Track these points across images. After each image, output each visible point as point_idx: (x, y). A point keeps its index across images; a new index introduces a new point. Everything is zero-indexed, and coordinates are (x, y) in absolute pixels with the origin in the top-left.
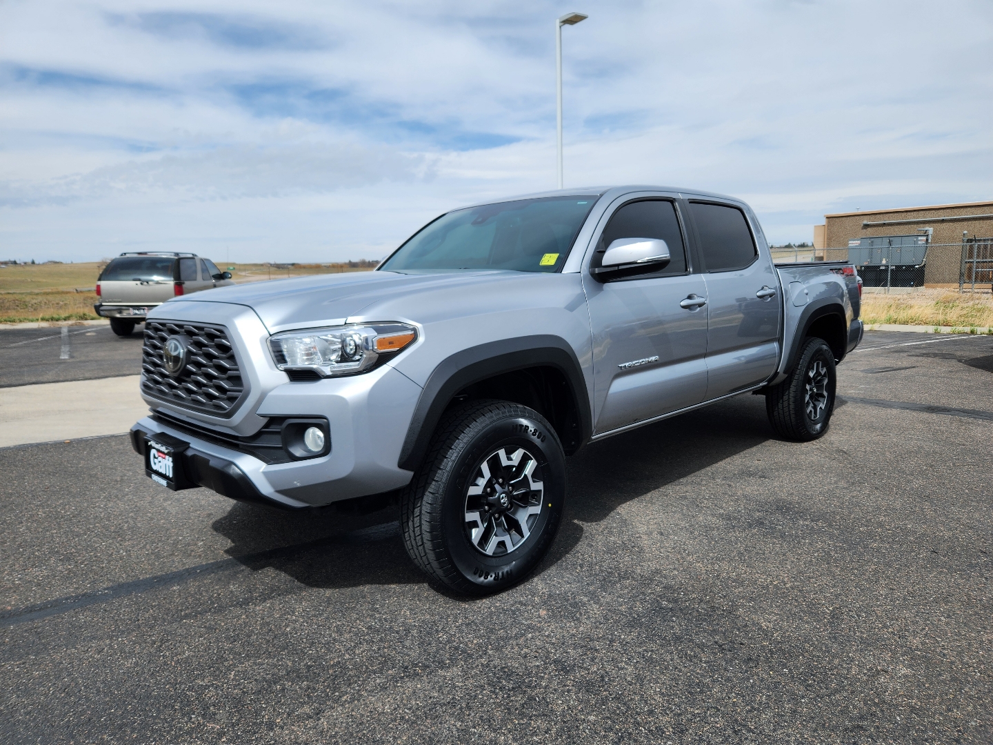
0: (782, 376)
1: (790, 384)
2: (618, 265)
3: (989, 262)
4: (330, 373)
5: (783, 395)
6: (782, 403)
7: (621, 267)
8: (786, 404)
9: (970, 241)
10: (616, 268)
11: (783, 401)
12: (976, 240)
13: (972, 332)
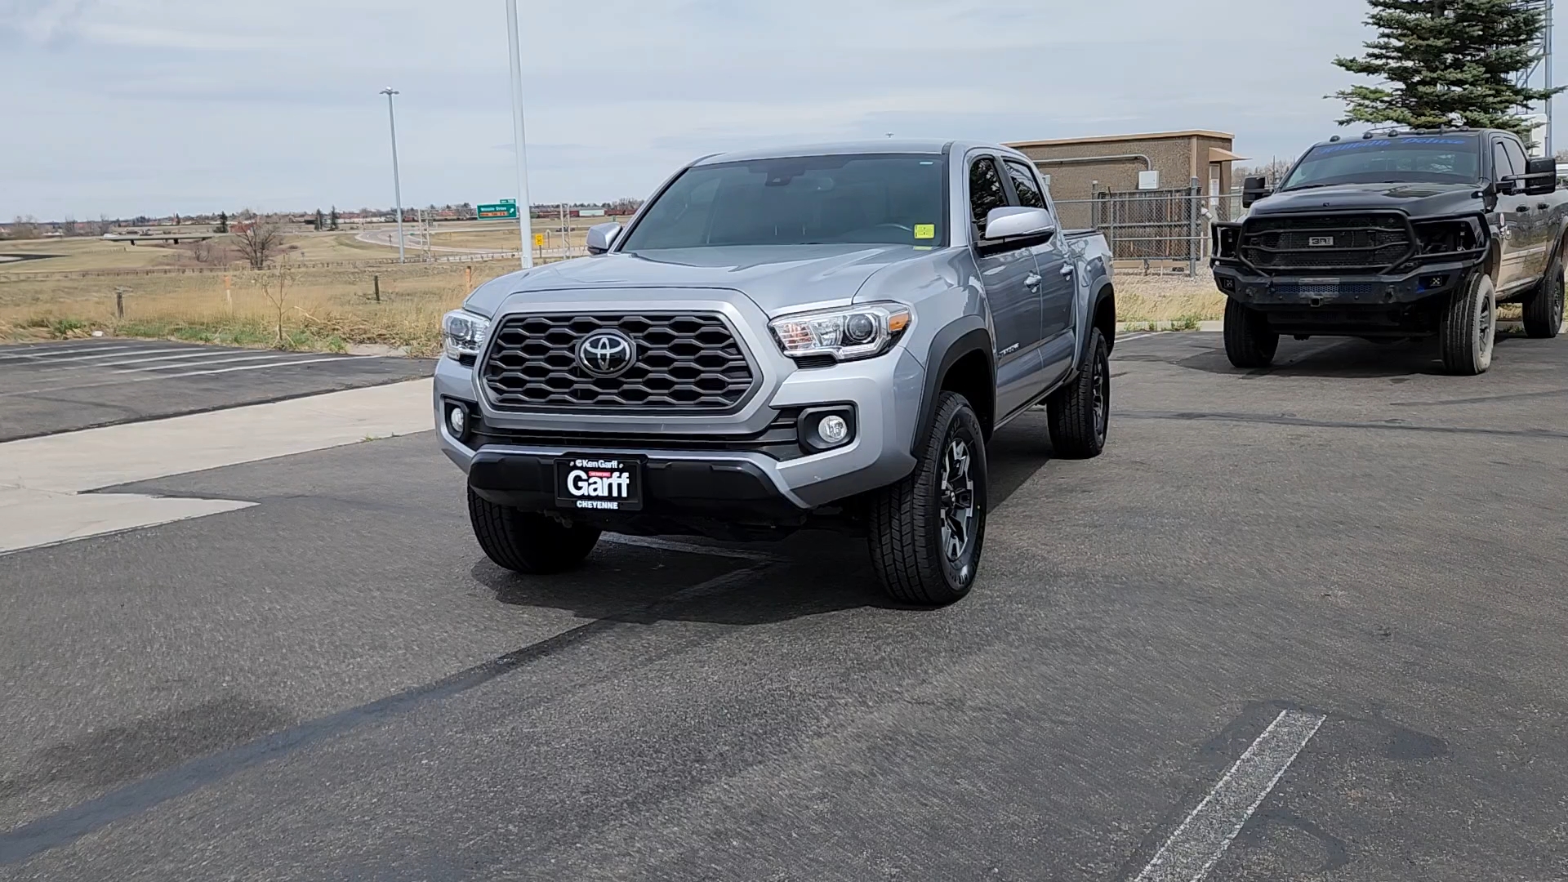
0: (1076, 373)
1: (1078, 385)
2: (1004, 238)
3: (1129, 227)
4: (843, 358)
5: (1071, 399)
6: (1070, 409)
7: (1007, 240)
8: (1074, 409)
9: (1102, 195)
10: (1001, 241)
11: (1071, 406)
12: (1112, 195)
13: (1152, 329)
